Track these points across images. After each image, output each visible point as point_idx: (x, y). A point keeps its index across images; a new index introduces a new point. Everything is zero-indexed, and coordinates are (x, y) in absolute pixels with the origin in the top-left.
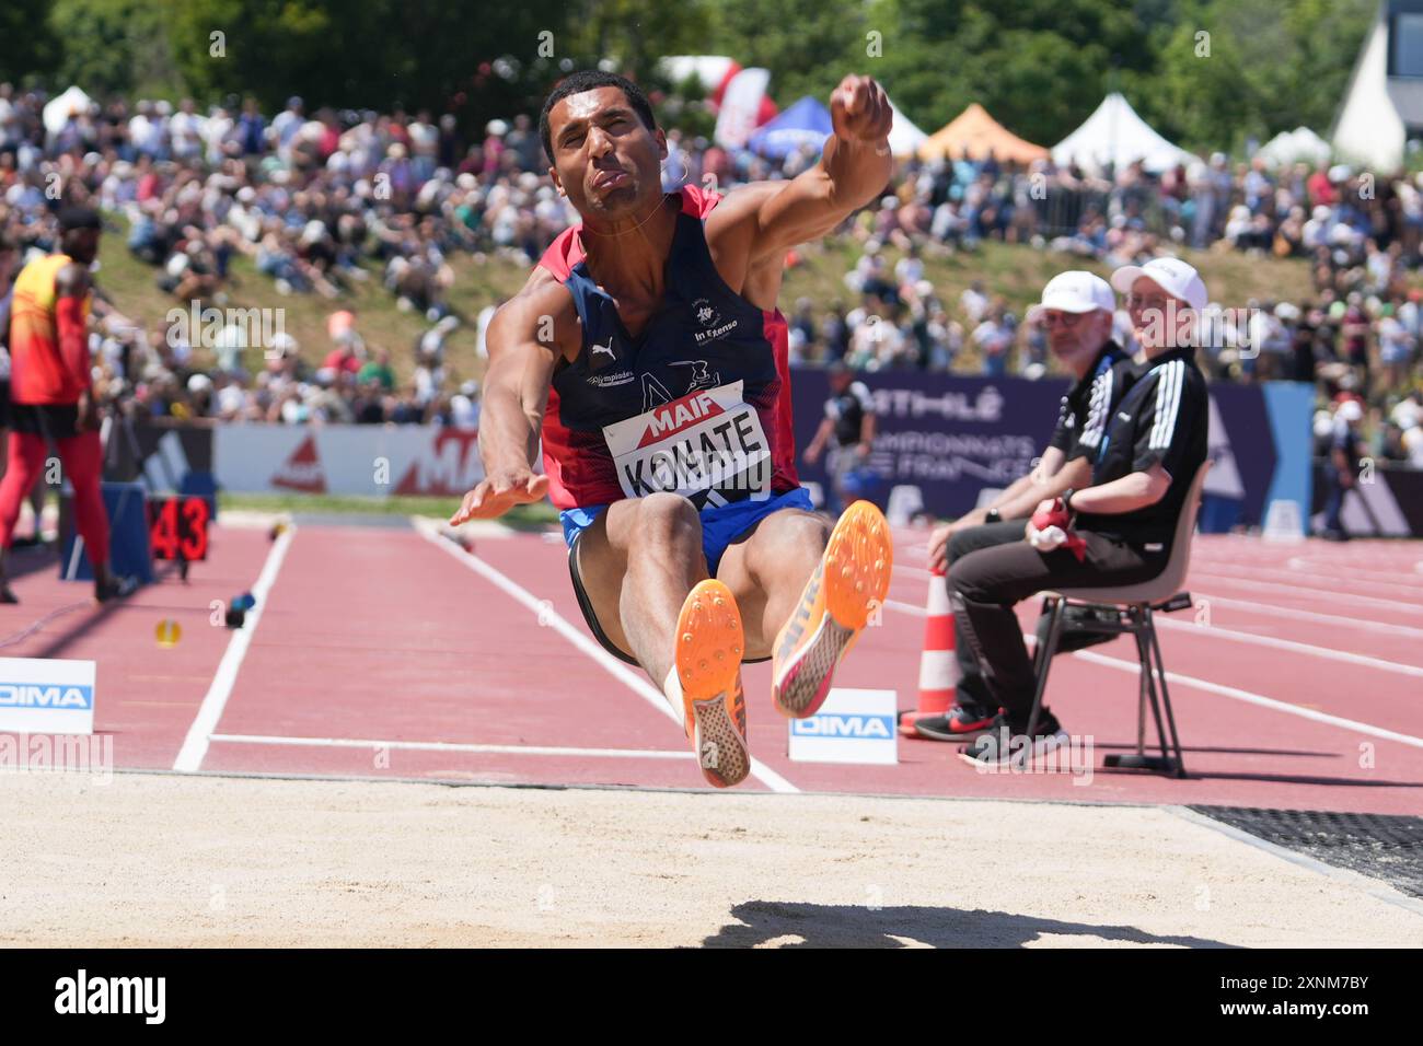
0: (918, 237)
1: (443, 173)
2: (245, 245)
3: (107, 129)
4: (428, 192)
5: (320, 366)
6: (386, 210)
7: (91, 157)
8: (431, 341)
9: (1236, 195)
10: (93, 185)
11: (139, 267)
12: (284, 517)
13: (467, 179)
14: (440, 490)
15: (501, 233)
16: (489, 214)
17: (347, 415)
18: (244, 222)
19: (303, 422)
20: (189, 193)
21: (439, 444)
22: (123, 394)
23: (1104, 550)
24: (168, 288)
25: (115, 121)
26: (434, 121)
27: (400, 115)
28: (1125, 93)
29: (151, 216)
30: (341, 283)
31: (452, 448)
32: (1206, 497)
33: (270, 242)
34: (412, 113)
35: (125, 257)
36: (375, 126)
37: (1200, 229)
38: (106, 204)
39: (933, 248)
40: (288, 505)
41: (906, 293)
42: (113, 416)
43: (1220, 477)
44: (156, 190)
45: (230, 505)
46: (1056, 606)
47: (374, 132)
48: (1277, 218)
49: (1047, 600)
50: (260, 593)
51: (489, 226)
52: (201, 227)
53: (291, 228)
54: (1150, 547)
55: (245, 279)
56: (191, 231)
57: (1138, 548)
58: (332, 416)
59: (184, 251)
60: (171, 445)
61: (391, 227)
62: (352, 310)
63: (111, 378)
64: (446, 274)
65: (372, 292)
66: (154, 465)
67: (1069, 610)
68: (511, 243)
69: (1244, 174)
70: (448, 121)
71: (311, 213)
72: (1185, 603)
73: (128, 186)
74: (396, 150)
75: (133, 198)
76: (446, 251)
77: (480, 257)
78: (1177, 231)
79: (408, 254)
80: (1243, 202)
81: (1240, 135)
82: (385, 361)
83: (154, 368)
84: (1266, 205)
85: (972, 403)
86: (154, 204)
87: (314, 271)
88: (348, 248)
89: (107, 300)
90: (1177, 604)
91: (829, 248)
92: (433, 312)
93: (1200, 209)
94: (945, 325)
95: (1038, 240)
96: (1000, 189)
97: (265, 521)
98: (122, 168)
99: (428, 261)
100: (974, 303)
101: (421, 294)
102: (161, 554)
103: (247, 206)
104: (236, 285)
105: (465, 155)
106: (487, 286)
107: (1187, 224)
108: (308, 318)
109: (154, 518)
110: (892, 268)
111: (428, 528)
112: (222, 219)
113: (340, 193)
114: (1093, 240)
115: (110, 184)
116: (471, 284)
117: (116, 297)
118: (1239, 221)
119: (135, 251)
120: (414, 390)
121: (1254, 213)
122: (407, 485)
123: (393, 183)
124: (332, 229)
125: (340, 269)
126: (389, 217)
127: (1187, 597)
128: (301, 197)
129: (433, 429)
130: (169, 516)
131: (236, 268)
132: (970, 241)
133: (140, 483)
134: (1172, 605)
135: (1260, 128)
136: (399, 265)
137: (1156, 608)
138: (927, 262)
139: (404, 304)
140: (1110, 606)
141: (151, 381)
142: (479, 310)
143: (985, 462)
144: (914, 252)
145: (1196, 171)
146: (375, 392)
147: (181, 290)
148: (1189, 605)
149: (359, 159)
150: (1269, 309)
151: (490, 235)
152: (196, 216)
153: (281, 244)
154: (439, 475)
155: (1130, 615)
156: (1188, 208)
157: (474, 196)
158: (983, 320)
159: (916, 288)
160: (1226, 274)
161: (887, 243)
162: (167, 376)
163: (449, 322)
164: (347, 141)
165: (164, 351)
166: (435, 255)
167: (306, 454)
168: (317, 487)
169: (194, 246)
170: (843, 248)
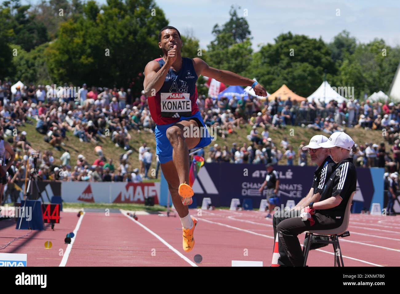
0: (268, 125)
1: (128, 106)
2: (70, 128)
3: (29, 93)
4: (123, 112)
5: (92, 164)
6: (111, 117)
7: (25, 102)
8: (125, 157)
9: (361, 111)
10: (25, 110)
11: (39, 135)
12: (82, 210)
13: (135, 108)
14: (127, 201)
15: (145, 124)
16: (142, 118)
17: (100, 179)
18: (70, 121)
19: (87, 180)
20: (53, 112)
21: (127, 187)
22: (34, 172)
23: (323, 219)
24: (47, 141)
25: (31, 91)
26: (125, 90)
27: (115, 89)
28: (328, 81)
29: (42, 119)
30: (98, 139)
31: (131, 188)
32: (354, 202)
33: (77, 126)
34: (119, 88)
35: (35, 131)
36: (108, 92)
37: (351, 122)
38: (29, 115)
39: (272, 127)
40: (83, 206)
41: (264, 141)
42: (31, 180)
43: (358, 196)
44: (43, 111)
45: (66, 206)
46: (309, 235)
47: (107, 94)
48: (373, 118)
49: (307, 233)
50: (75, 232)
51: (142, 122)
52: (57, 123)
53: (83, 123)
54: (337, 217)
55: (70, 138)
56: (54, 124)
57: (334, 218)
58: (96, 179)
59: (52, 130)
60: (48, 188)
61: (112, 122)
62: (101, 146)
63: (31, 168)
64: (129, 136)
65: (107, 142)
66: (44, 194)
67: (313, 236)
68: (148, 127)
69: (364, 105)
70: (129, 90)
71: (89, 118)
72: (348, 234)
73: (35, 111)
74: (114, 99)
75: (37, 113)
76: (128, 129)
77: (139, 131)
78: (344, 122)
79: (118, 130)
80: (363, 114)
81: (362, 93)
82: (111, 162)
83: (43, 165)
84: (370, 114)
85: (284, 174)
86: (43, 115)
87: (90, 136)
88: (100, 129)
89: (29, 145)
90: (346, 235)
91: (241, 128)
92: (125, 148)
93: (351, 116)
94: (276, 151)
95: (303, 125)
96: (292, 110)
97: (77, 211)
98: (33, 105)
99: (123, 132)
100: (284, 144)
101: (122, 142)
102: (46, 221)
103: (70, 116)
104: (67, 140)
105: (134, 101)
106: (141, 140)
107: (347, 120)
108: (88, 150)
109: (44, 210)
110: (260, 134)
111: (124, 212)
112: (63, 120)
113: (98, 112)
114: (319, 124)
115: (30, 110)
116: (136, 139)
117: (32, 144)
118: (362, 119)
119: (38, 129)
120: (120, 171)
121: (366, 116)
122: (118, 200)
123: (113, 109)
124: (95, 123)
125: (97, 135)
126: (112, 120)
127: (348, 232)
128: (86, 113)
129: (126, 183)
130: (48, 209)
131: (67, 135)
132: (283, 125)
133: (40, 200)
134: (344, 235)
135: (368, 91)
136: (115, 133)
137: (339, 236)
138: (270, 132)
139: (117, 145)
140: (325, 235)
141: (43, 169)
142: (139, 147)
143: (288, 192)
144: (267, 129)
145: (349, 104)
146: (108, 172)
147: (51, 141)
148: (349, 235)
149: (103, 102)
150: (371, 145)
151: (142, 125)
152: (56, 119)
153: (80, 128)
154: (127, 197)
155: (331, 238)
156: (347, 115)
157: (137, 113)
158: (287, 149)
159: (267, 139)
160: (358, 135)
161: (258, 126)
162: (47, 167)
163: (130, 151)
164: (99, 96)
165: (46, 160)
166: (126, 131)
167: (88, 190)
168: (91, 200)
169: (55, 128)
170: (246, 127)
